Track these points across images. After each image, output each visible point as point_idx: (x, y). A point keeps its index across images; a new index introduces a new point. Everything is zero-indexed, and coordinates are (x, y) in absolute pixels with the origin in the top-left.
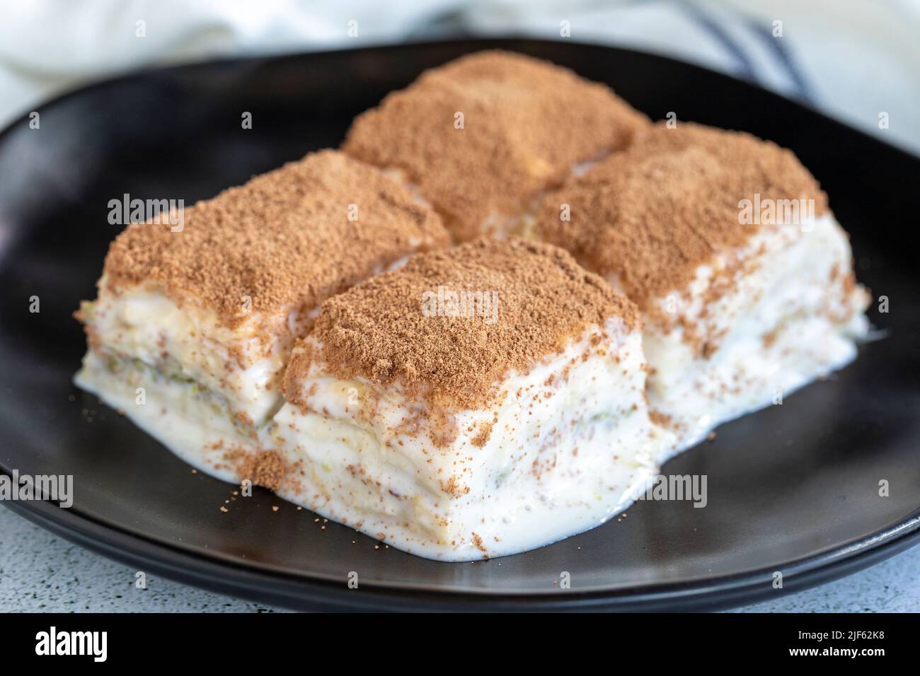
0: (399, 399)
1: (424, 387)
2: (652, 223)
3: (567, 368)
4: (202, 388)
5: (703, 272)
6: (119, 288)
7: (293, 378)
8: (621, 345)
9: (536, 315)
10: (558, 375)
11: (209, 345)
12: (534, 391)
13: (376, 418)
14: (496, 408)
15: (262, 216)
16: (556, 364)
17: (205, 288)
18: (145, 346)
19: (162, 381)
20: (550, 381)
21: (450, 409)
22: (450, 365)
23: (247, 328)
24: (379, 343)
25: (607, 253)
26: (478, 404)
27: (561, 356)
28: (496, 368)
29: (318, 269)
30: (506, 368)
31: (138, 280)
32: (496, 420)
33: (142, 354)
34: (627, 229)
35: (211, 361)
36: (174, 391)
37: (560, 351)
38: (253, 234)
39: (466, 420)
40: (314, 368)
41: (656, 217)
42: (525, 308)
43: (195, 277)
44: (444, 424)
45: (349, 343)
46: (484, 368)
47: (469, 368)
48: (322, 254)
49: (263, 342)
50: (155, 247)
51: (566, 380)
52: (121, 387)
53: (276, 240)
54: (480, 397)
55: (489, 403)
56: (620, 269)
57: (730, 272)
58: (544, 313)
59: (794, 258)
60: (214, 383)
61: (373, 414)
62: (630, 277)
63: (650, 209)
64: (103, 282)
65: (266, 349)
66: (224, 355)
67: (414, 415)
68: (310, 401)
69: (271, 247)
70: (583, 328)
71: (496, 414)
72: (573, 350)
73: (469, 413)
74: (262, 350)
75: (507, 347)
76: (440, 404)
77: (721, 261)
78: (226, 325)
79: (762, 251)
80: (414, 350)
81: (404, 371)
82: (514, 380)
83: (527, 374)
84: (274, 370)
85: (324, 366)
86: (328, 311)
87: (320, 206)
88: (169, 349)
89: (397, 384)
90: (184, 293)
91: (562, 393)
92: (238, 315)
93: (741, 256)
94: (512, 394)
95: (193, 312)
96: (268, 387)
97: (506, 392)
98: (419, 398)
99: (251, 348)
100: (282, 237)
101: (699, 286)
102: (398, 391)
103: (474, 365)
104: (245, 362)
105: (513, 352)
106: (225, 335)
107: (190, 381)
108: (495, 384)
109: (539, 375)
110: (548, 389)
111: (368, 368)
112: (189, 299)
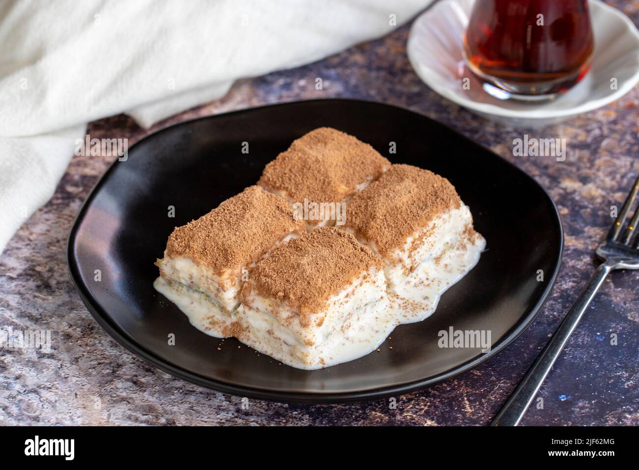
0: (287, 308)
1: (297, 304)
2: (388, 217)
3: (354, 290)
4: (207, 296)
5: (409, 240)
6: (172, 257)
7: (245, 296)
8: (375, 276)
9: (341, 268)
10: (350, 293)
11: (210, 281)
12: (341, 301)
13: (278, 314)
14: (326, 311)
15: (229, 223)
16: (349, 289)
17: (208, 258)
18: (184, 279)
19: (191, 291)
20: (347, 296)
21: (307, 313)
22: (307, 295)
23: (226, 276)
24: (278, 285)
25: (370, 232)
26: (319, 310)
27: (351, 286)
28: (325, 295)
29: (253, 248)
30: (329, 294)
31: (180, 254)
32: (326, 316)
33: (183, 281)
34: (378, 221)
35: (212, 287)
36: (196, 296)
37: (351, 283)
38: (226, 232)
39: (314, 318)
40: (252, 293)
41: (390, 214)
42: (336, 266)
43: (204, 252)
44: (305, 319)
45: (267, 284)
46: (320, 296)
47: (315, 295)
48: (254, 240)
49: (232, 281)
50: (186, 239)
51: (353, 294)
52: (174, 292)
53: (235, 235)
54: (320, 308)
55: (323, 309)
56: (375, 240)
57: (421, 238)
58: (344, 268)
59: (448, 226)
60: (212, 295)
61: (277, 313)
62: (380, 244)
63: (388, 212)
64: (166, 252)
65: (233, 284)
66: (217, 286)
67: (293, 314)
68: (251, 305)
69: (233, 238)
70: (360, 273)
71: (326, 313)
72: (356, 282)
73: (315, 315)
74: (232, 284)
75: (330, 285)
76: (304, 311)
77: (416, 235)
78: (217, 275)
79: (434, 227)
80: (293, 288)
81: (289, 298)
82: (333, 298)
83: (338, 295)
84: (237, 291)
85: (257, 292)
86: (258, 269)
87: (252, 216)
88: (193, 280)
89: (286, 302)
90: (200, 260)
91: (352, 300)
92: (222, 271)
93: (425, 231)
94: (332, 304)
95: (204, 268)
96: (235, 298)
97: (329, 304)
98: (295, 307)
99: (227, 284)
100: (237, 233)
101: (407, 246)
102: (287, 305)
103: (316, 294)
104: (225, 289)
105: (332, 287)
106: (216, 278)
107: (203, 293)
108: (325, 301)
109: (342, 294)
110: (346, 299)
111: (275, 295)
112: (202, 263)
